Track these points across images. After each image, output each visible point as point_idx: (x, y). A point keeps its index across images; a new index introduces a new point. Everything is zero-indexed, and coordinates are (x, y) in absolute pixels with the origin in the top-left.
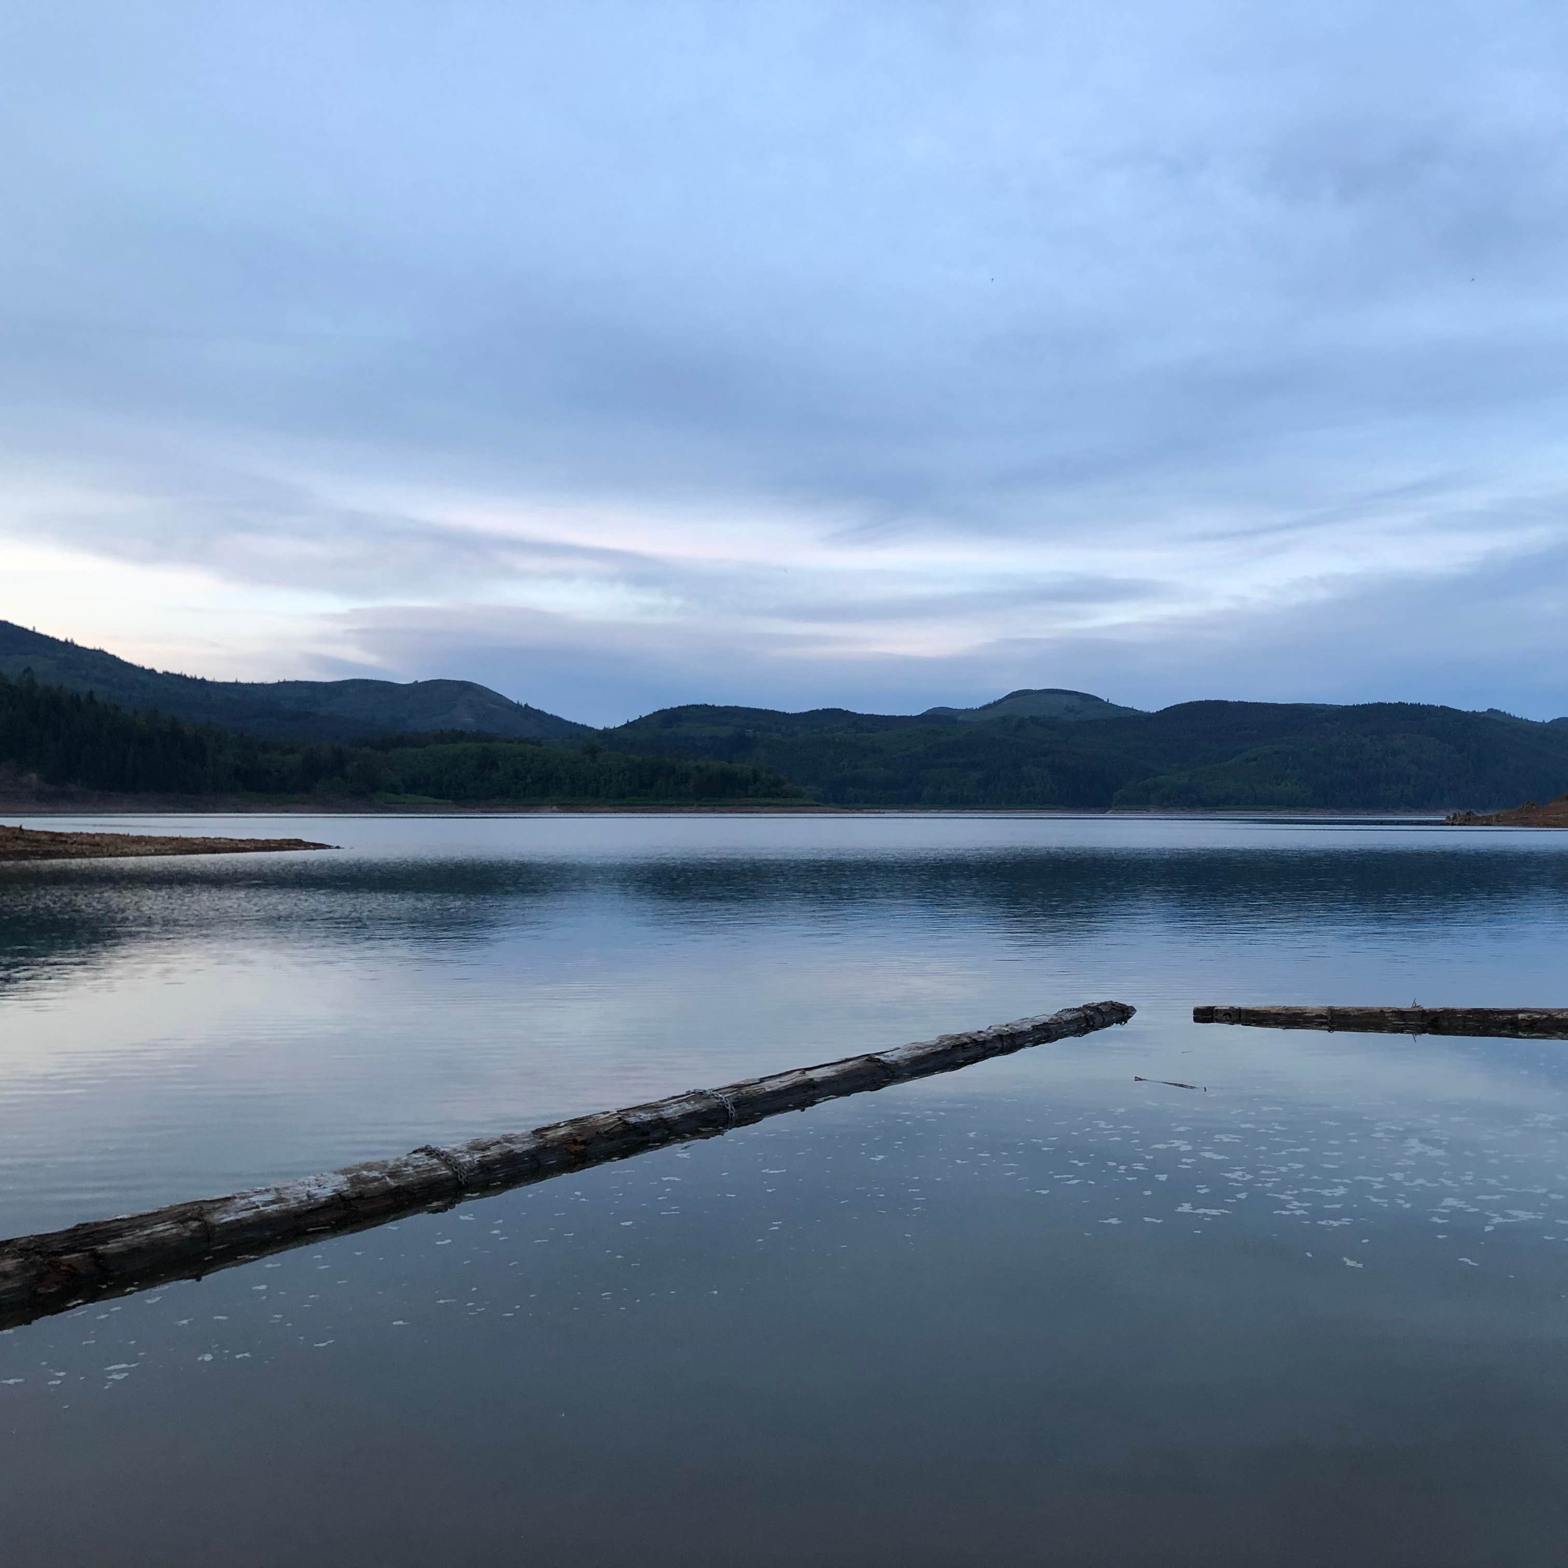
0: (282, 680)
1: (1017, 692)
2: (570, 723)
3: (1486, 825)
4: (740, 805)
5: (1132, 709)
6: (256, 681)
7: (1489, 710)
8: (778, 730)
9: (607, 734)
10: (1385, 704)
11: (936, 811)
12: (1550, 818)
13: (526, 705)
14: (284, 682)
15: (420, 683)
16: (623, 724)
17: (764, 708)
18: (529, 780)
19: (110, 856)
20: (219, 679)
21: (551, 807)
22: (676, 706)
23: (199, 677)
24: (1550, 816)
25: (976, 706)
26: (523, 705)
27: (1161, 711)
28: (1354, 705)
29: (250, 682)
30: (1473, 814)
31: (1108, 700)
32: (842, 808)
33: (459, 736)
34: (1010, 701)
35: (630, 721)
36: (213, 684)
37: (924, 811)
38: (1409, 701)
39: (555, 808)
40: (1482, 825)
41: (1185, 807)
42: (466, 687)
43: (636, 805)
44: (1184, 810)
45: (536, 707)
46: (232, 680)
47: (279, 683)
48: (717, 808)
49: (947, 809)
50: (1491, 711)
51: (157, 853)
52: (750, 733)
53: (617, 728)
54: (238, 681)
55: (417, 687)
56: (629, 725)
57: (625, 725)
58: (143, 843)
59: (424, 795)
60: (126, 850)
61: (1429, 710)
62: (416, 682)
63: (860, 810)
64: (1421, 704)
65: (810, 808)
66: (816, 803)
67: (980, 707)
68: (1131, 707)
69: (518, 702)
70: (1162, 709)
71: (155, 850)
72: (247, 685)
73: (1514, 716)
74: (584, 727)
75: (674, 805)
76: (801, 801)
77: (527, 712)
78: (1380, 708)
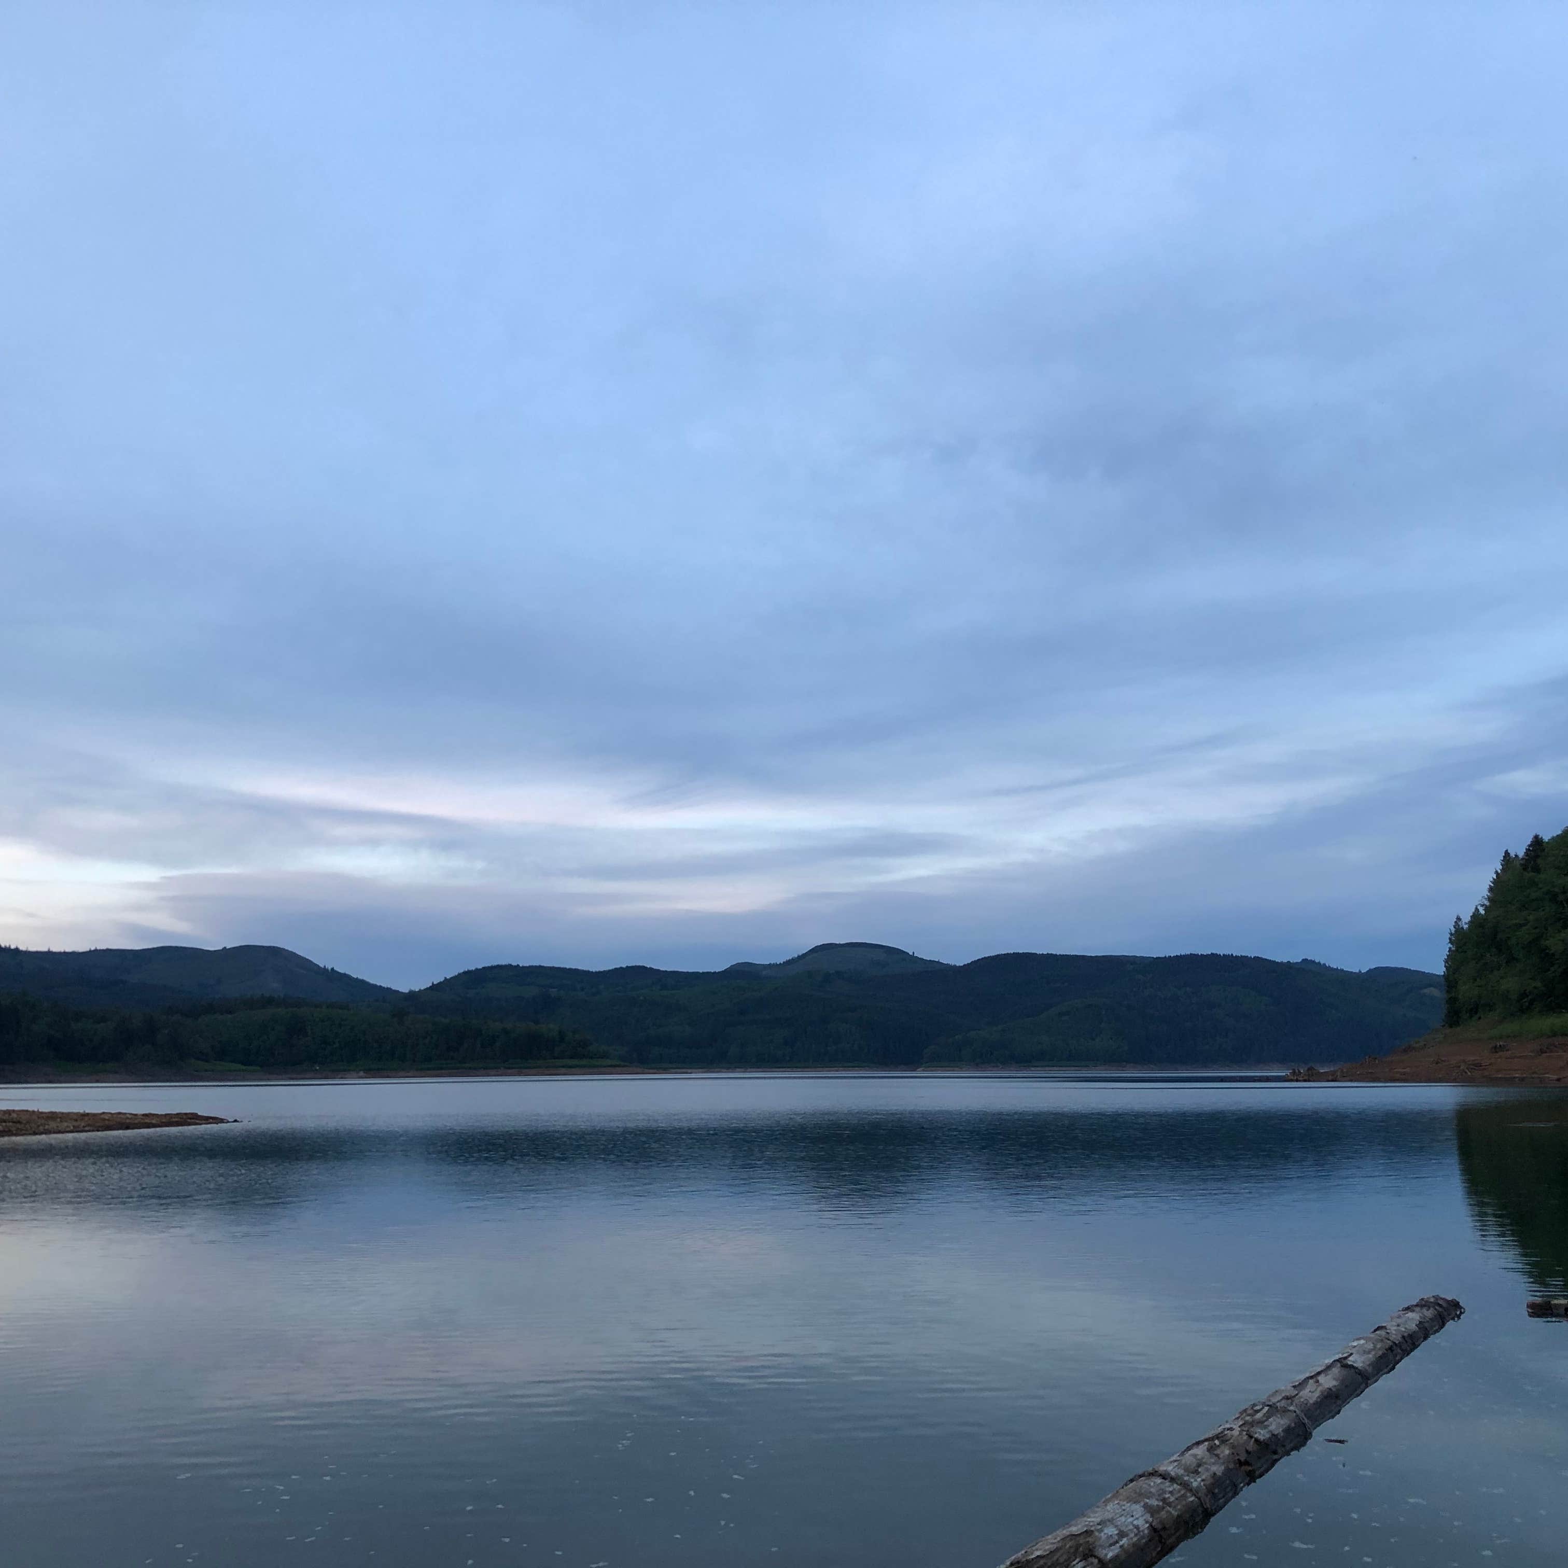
0: (93, 949)
1: (821, 946)
2: (376, 986)
3: (1332, 1081)
4: (547, 1067)
5: (938, 962)
6: (69, 949)
7: (1303, 960)
8: (582, 989)
9: (412, 996)
10: (1198, 955)
11: (743, 1070)
12: (1397, 1072)
13: (333, 969)
14: (96, 950)
15: (229, 949)
16: (428, 986)
17: (568, 967)
18: (337, 1045)
19: (35, 1134)
20: (33, 948)
21: (358, 1073)
22: (480, 967)
23: (13, 947)
24: (1396, 1070)
25: (781, 960)
26: (330, 968)
27: (968, 964)
28: (1166, 957)
29: (62, 951)
30: (1314, 1069)
31: (913, 953)
32: (649, 1069)
33: (269, 1002)
34: (815, 955)
35: (435, 983)
36: (27, 953)
37: (730, 1070)
38: (1221, 952)
39: (362, 1073)
40: (1328, 1081)
41: (999, 1064)
42: (274, 952)
43: (442, 1069)
44: (997, 1067)
45: (342, 971)
46: (45, 949)
47: (90, 951)
48: (524, 1071)
49: (754, 1068)
50: (1305, 961)
51: (76, 1130)
52: (553, 992)
53: (422, 990)
54: (51, 950)
55: (225, 953)
56: (434, 988)
57: (430, 987)
58: (59, 1120)
59: (232, 1062)
60: (47, 1127)
61: (1242, 961)
62: (225, 948)
63: (665, 1070)
64: (1234, 955)
65: (618, 1069)
66: (622, 1063)
67: (784, 962)
68: (937, 960)
69: (325, 966)
70: (969, 962)
71: (74, 1126)
72: (60, 953)
73: (1329, 966)
74: (389, 989)
75: (480, 1068)
76: (609, 1062)
77: (332, 976)
78: (1193, 959)
